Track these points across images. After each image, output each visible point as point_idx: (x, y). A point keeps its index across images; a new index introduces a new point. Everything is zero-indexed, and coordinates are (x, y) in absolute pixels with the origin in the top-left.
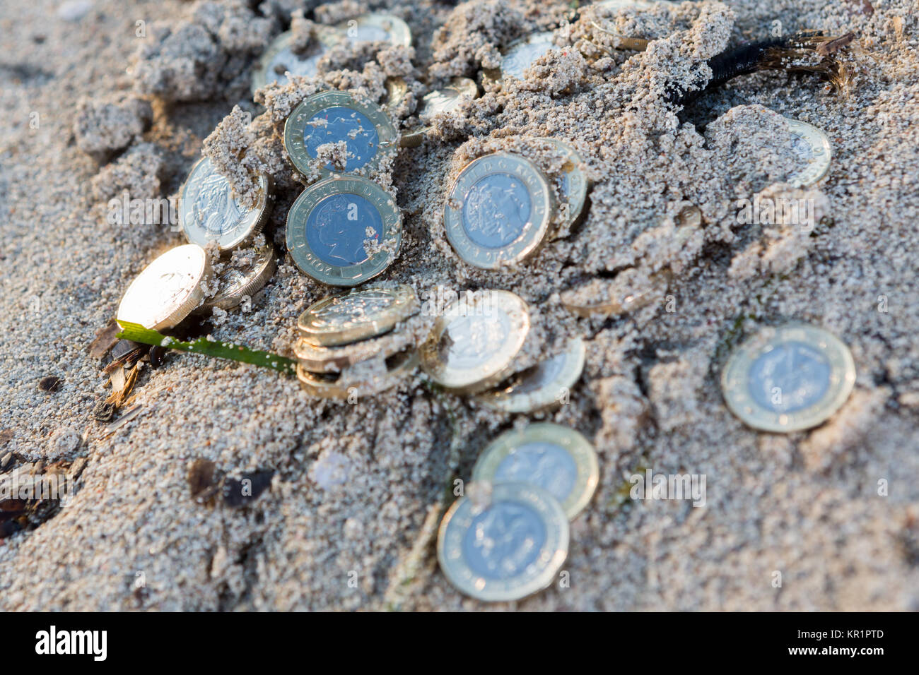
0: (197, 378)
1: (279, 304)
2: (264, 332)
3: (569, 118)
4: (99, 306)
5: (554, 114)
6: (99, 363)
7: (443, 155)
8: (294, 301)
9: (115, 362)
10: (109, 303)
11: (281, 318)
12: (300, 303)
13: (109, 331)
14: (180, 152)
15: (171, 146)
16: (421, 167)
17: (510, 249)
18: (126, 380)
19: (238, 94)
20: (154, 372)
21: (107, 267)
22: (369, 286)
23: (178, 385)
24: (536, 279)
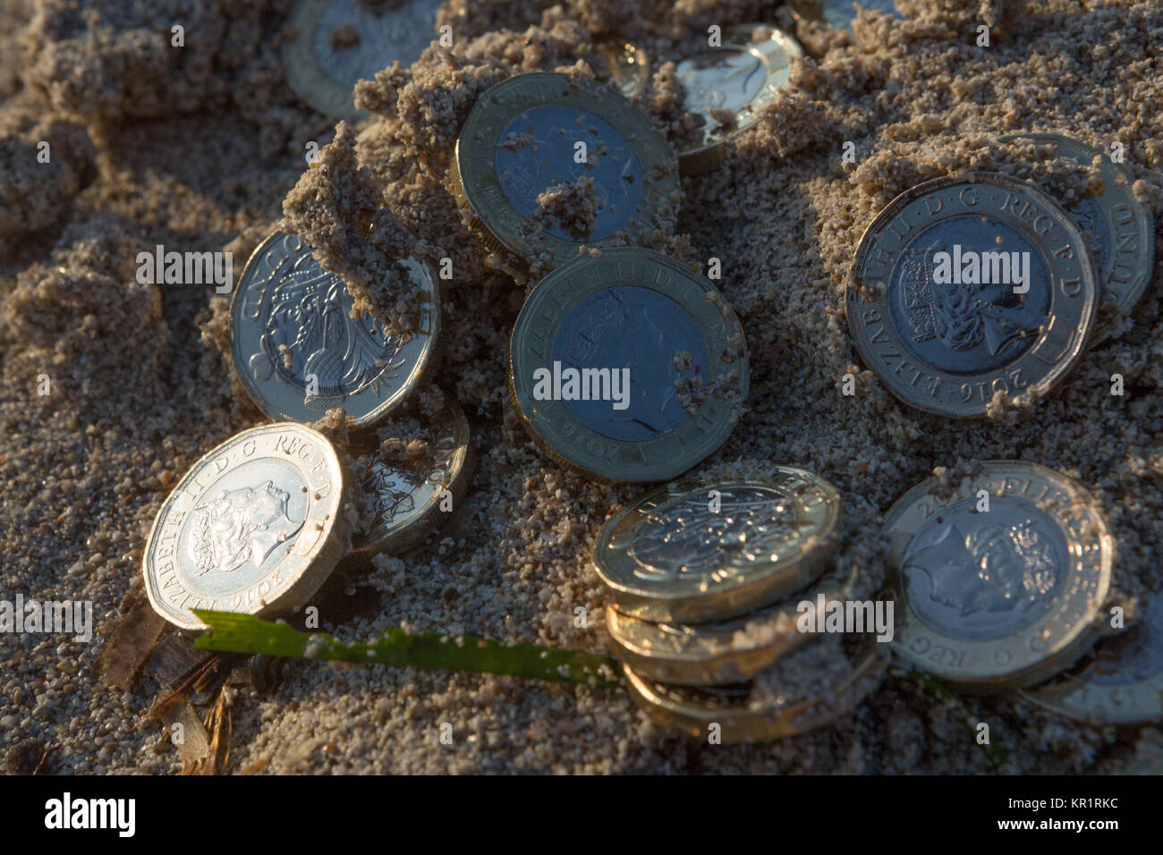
0: (385, 717)
1: (516, 534)
2: (508, 598)
3: (1044, 87)
4: (89, 570)
5: (1004, 81)
6: (125, 699)
7: (778, 185)
8: (548, 525)
9: (166, 692)
10: (111, 563)
11: (536, 564)
12: (565, 525)
13: (130, 627)
14: (163, 223)
15: (139, 214)
16: (732, 214)
17: (1014, 373)
18: (210, 733)
19: (262, 95)
20: (268, 708)
21: (82, 484)
22: (705, 476)
23: (347, 734)
24: (1077, 429)
